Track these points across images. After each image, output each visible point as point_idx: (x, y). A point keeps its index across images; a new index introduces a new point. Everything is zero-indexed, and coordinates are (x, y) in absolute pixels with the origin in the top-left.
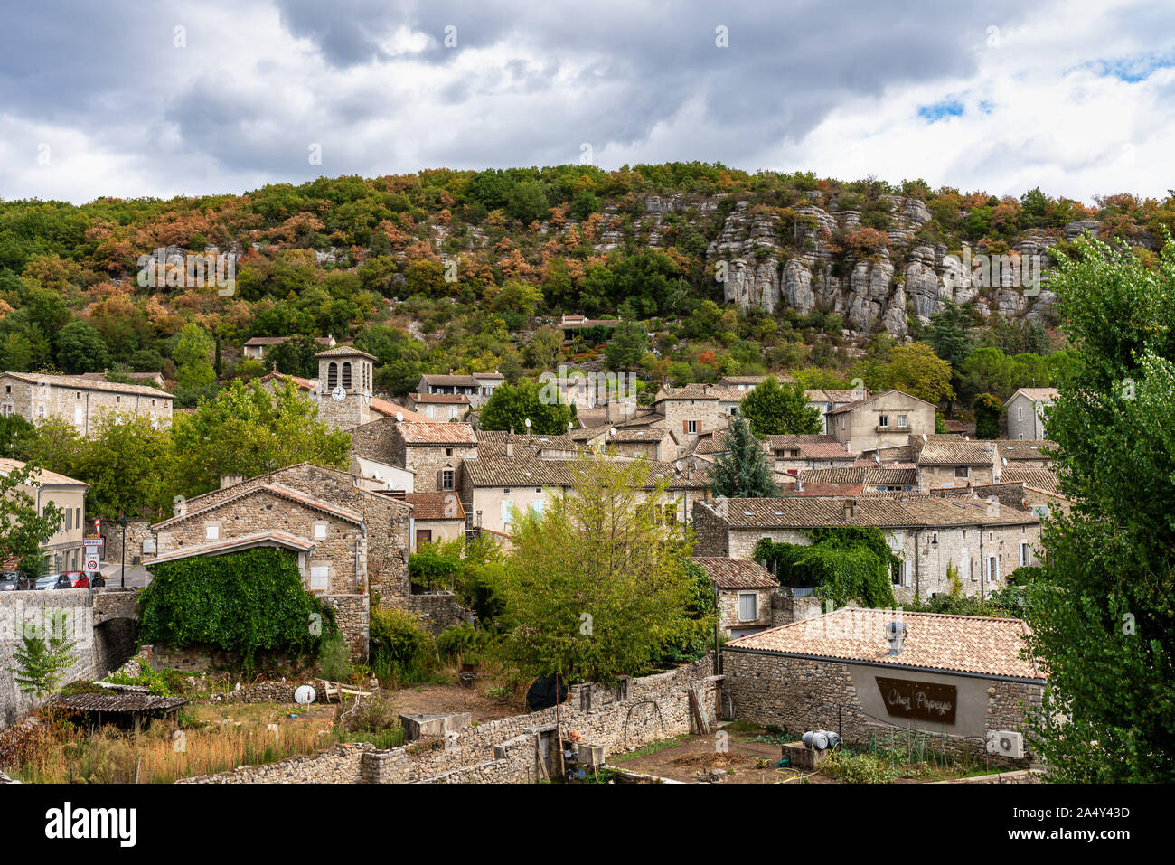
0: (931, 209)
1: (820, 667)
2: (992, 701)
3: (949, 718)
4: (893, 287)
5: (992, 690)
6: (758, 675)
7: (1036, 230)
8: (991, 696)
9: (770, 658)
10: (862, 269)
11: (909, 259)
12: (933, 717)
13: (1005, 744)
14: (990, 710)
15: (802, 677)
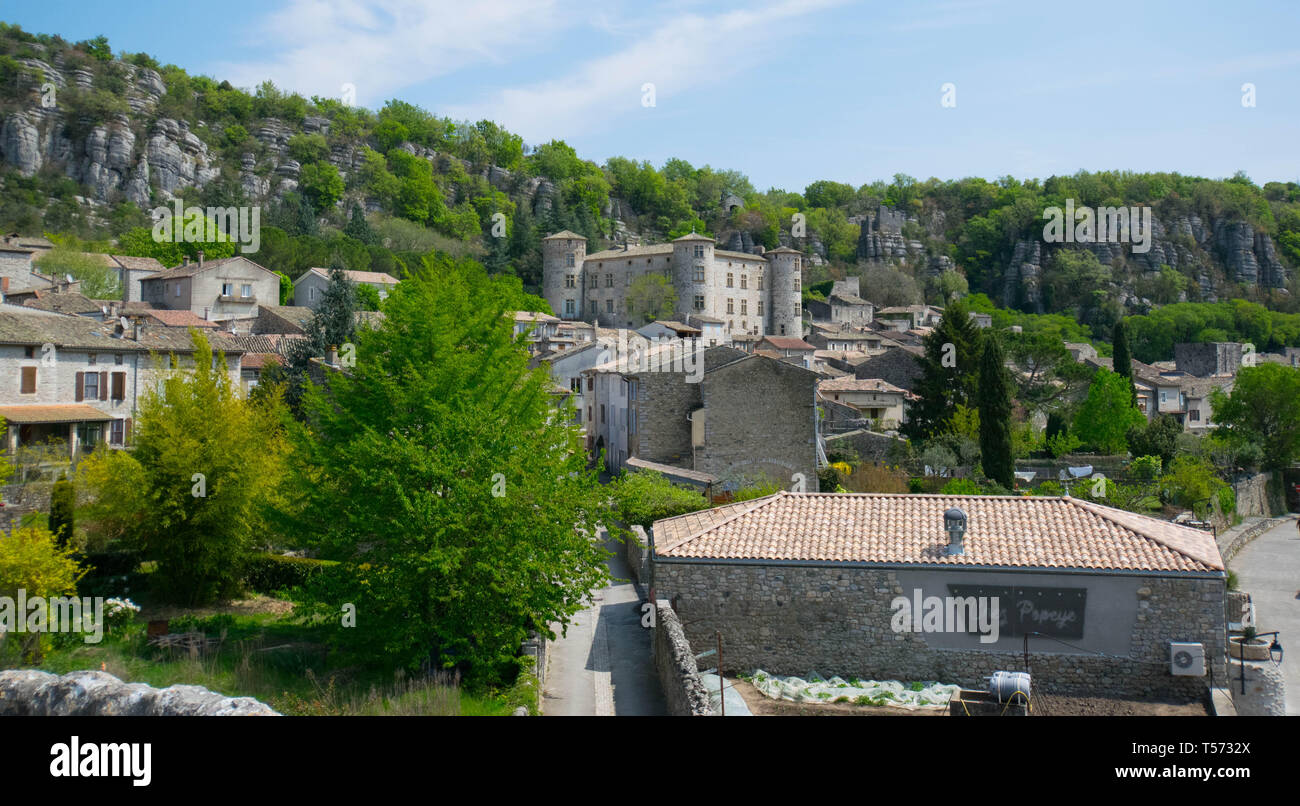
0: (167, 84)
1: (845, 576)
2: (1145, 605)
3: (1075, 632)
4: (138, 158)
5: (1145, 591)
6: (727, 594)
7: (273, 119)
8: (1144, 598)
9: (751, 570)
10: (101, 134)
11: (153, 131)
12: (1050, 631)
13: (1183, 660)
14: (1141, 617)
15: (811, 594)
